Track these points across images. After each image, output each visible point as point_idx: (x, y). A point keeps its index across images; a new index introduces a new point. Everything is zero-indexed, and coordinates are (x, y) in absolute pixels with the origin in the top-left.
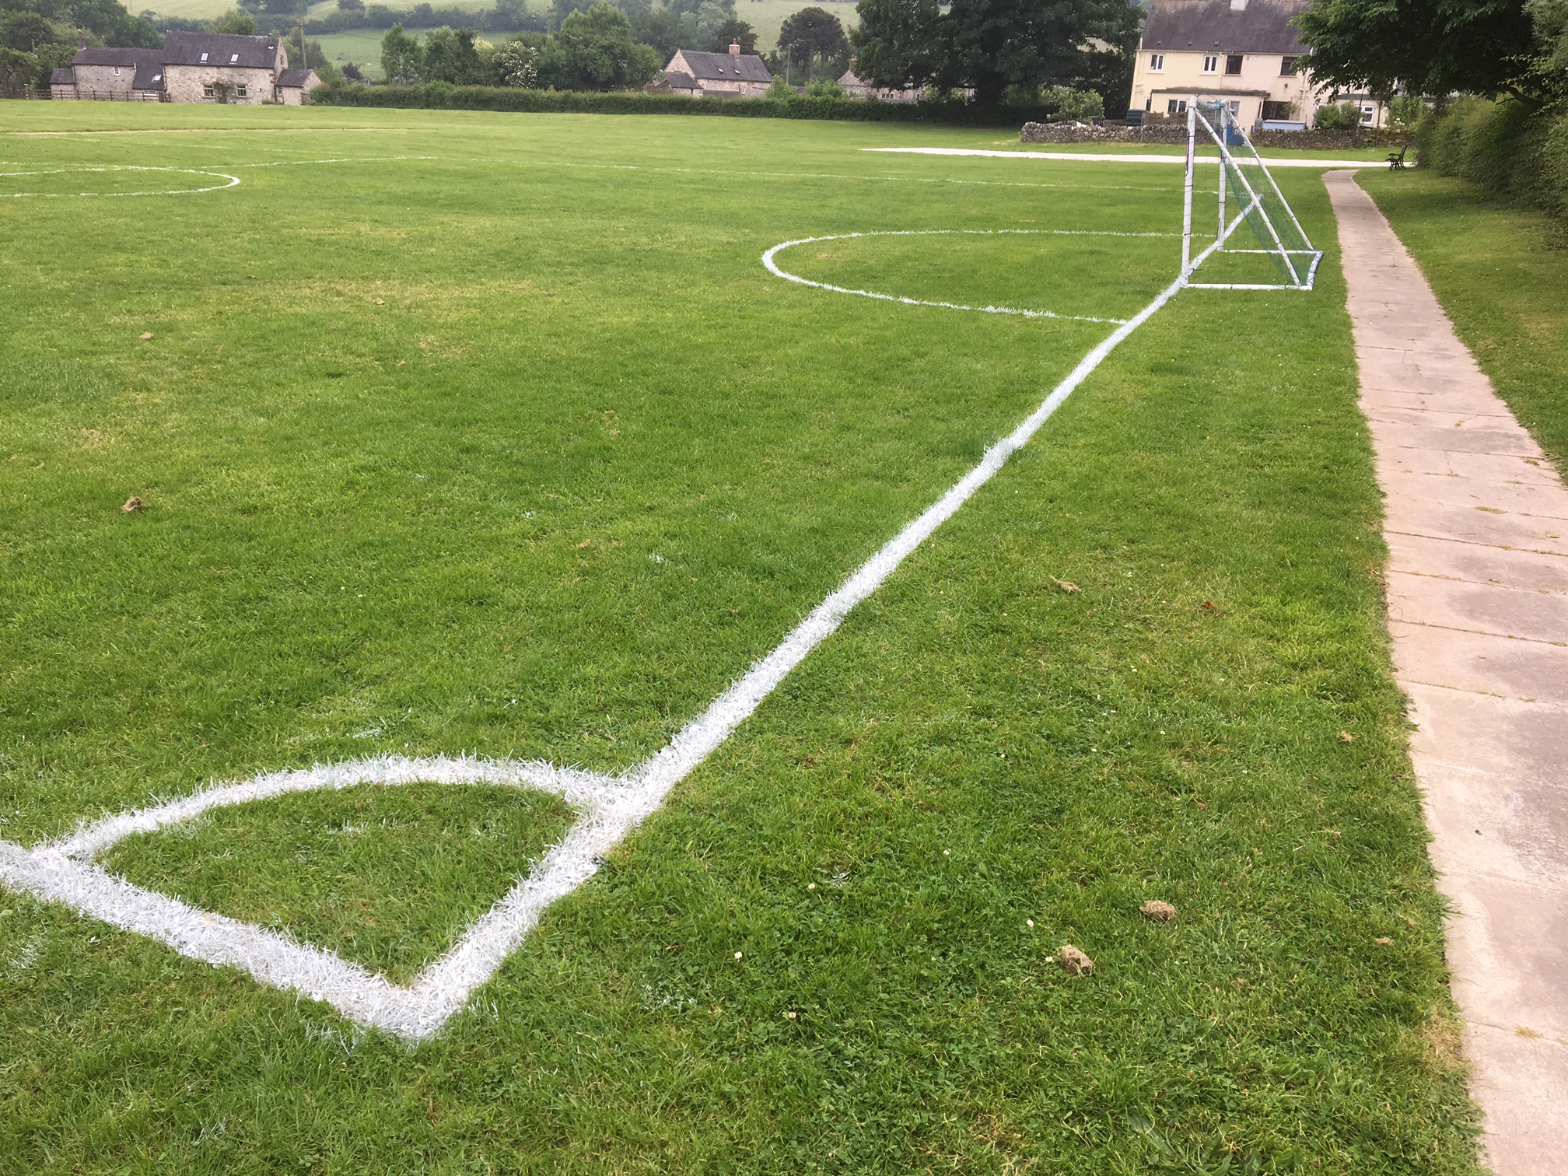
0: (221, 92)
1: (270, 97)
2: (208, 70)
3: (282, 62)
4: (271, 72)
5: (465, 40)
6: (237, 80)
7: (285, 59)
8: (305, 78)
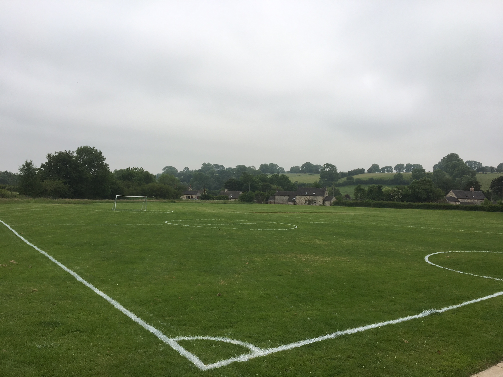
0: (309, 202)
1: (322, 204)
2: (307, 197)
3: (326, 194)
4: (323, 197)
5: (380, 188)
6: (314, 199)
7: (327, 194)
8: (332, 199)
